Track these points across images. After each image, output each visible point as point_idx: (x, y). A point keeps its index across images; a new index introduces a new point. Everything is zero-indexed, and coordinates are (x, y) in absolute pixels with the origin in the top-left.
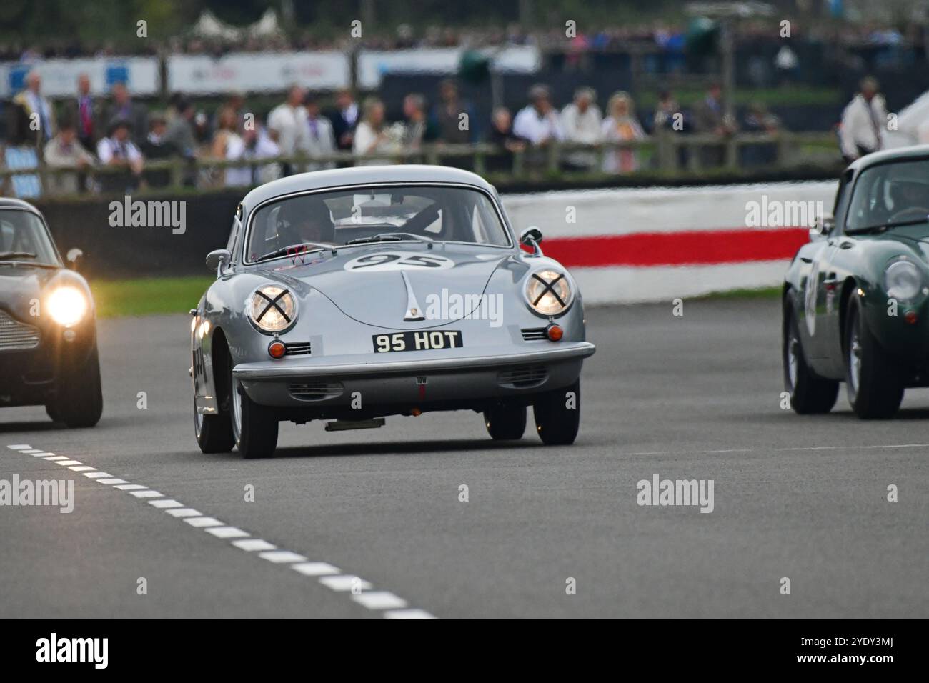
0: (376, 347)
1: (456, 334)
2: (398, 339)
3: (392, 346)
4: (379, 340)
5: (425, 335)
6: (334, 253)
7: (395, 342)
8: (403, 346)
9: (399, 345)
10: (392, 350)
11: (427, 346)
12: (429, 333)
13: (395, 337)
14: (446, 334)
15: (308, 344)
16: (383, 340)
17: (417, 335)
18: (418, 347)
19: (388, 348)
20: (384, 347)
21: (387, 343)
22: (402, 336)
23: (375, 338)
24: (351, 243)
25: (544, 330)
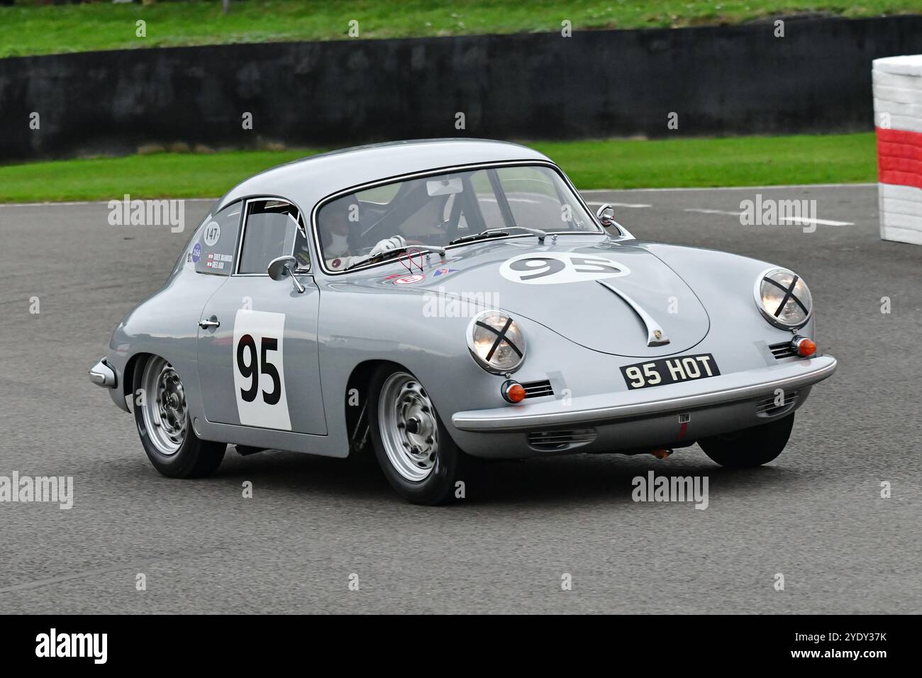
0: (629, 382)
1: (708, 358)
2: (650, 369)
3: (646, 379)
4: (628, 371)
5: (677, 361)
6: (442, 255)
7: (648, 374)
8: (658, 380)
9: (653, 377)
10: (647, 385)
11: (684, 377)
12: (681, 359)
13: (646, 367)
14: (698, 359)
15: (547, 382)
16: (634, 373)
17: (668, 363)
18: (675, 378)
19: (642, 383)
20: (637, 381)
21: (639, 375)
22: (653, 365)
23: (623, 369)
24: (456, 243)
25: (789, 344)
